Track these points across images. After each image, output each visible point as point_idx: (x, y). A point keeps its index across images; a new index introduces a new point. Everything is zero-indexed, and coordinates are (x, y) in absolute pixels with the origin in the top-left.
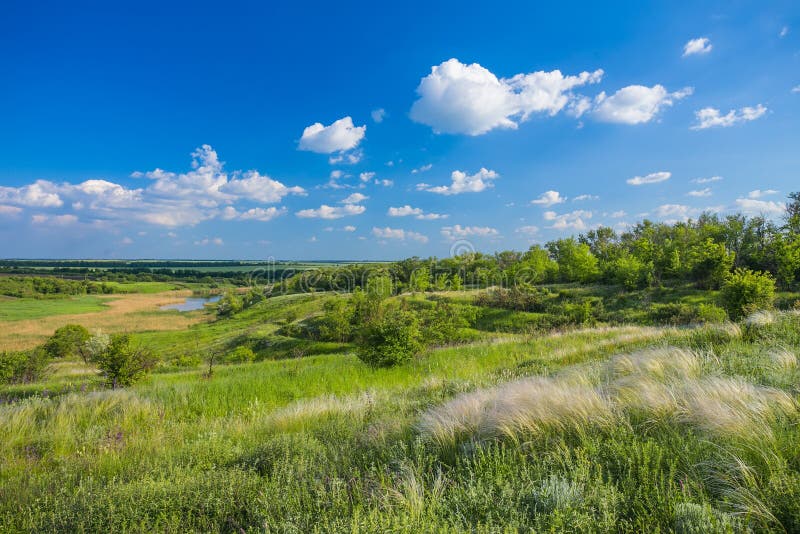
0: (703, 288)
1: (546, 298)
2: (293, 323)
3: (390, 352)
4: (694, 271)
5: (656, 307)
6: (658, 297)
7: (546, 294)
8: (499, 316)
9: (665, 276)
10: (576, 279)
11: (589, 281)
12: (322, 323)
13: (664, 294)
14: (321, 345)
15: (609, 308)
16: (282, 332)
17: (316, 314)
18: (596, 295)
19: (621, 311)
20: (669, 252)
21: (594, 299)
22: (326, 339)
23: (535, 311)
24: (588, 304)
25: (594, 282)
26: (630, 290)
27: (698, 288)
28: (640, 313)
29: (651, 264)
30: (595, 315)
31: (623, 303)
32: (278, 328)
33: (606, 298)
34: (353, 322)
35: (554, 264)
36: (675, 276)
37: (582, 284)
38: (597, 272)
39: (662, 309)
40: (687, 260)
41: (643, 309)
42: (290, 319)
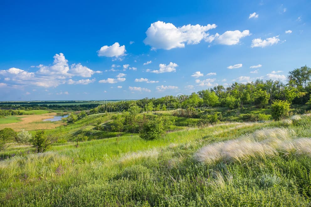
0: (258, 108)
1: (199, 113)
2: (100, 125)
3: (152, 134)
4: (255, 101)
5: (242, 115)
6: (242, 111)
7: (199, 111)
8: (182, 120)
9: (245, 104)
10: (210, 105)
11: (215, 106)
12: (112, 124)
13: (244, 110)
14: (112, 133)
15: (224, 116)
16: (96, 129)
17: (109, 121)
18: (218, 111)
19: (229, 117)
20: (245, 94)
21: (218, 113)
22: (114, 131)
23: (196, 118)
24: (216, 115)
25: (217, 106)
26: (231, 109)
27: (257, 108)
28: (236, 118)
29: (239, 99)
30: (219, 119)
31: (229, 114)
32: (94, 127)
33: (222, 112)
34: (125, 124)
35: (201, 100)
36: (248, 103)
37: (213, 107)
38: (218, 102)
39: (245, 116)
40: (252, 97)
41: (237, 116)
42: (99, 123)
